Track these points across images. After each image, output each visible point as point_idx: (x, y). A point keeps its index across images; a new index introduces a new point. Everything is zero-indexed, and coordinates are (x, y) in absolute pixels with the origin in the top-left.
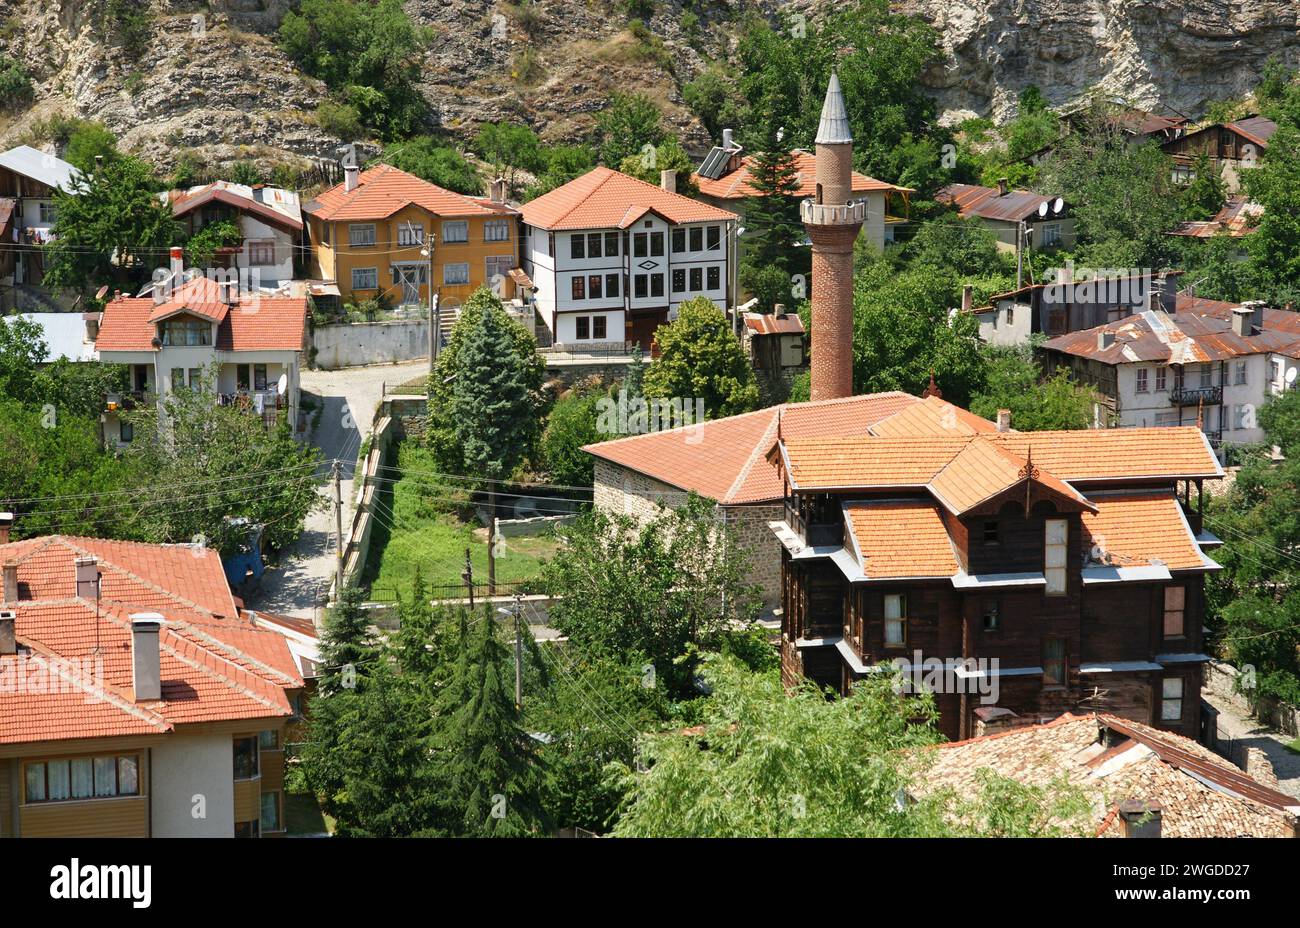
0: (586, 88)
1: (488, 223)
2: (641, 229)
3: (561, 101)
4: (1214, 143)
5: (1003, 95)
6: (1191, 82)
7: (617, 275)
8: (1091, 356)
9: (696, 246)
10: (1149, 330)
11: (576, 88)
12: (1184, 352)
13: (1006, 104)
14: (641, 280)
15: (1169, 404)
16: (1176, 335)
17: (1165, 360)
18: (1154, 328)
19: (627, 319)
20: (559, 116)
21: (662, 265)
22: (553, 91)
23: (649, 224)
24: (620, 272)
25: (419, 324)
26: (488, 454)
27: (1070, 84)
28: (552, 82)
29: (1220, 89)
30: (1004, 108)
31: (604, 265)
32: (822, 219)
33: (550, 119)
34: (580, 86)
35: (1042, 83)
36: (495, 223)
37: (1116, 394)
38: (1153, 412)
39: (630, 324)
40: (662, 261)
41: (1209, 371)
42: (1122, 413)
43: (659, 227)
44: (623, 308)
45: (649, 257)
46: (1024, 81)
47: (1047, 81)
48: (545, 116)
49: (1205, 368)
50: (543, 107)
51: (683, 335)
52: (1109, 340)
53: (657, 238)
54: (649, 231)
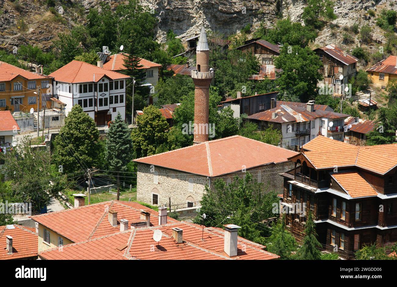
0: (43, 32)
1: (42, 82)
2: (101, 82)
3: (36, 37)
4: (253, 48)
5: (161, 33)
6: (220, 28)
7: (92, 99)
8: (271, 120)
9: (116, 88)
10: (286, 112)
11: (40, 32)
12: (300, 118)
13: (163, 36)
14: (101, 100)
15: (295, 136)
16: (294, 112)
17: (295, 121)
18: (287, 111)
19: (95, 114)
20: (37, 42)
21: (107, 95)
22: (33, 33)
23: (103, 80)
24: (93, 98)
25: (27, 119)
26: (122, 164)
27: (181, 29)
28: (31, 30)
29: (228, 31)
30: (162, 38)
31: (89, 95)
32: (202, 77)
33: (34, 43)
34: (41, 31)
35: (173, 29)
36: (45, 81)
37: (281, 133)
38: (290, 139)
39: (96, 116)
40: (107, 93)
41: (305, 124)
42: (283, 139)
43: (107, 81)
44: (94, 111)
45: (103, 92)
46: (167, 28)
47: (174, 28)
48: (32, 42)
49: (304, 123)
50: (31, 39)
51: (149, 119)
52: (276, 115)
53: (106, 85)
54: (103, 83)
